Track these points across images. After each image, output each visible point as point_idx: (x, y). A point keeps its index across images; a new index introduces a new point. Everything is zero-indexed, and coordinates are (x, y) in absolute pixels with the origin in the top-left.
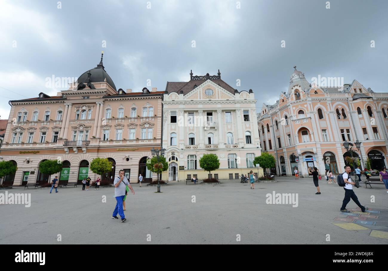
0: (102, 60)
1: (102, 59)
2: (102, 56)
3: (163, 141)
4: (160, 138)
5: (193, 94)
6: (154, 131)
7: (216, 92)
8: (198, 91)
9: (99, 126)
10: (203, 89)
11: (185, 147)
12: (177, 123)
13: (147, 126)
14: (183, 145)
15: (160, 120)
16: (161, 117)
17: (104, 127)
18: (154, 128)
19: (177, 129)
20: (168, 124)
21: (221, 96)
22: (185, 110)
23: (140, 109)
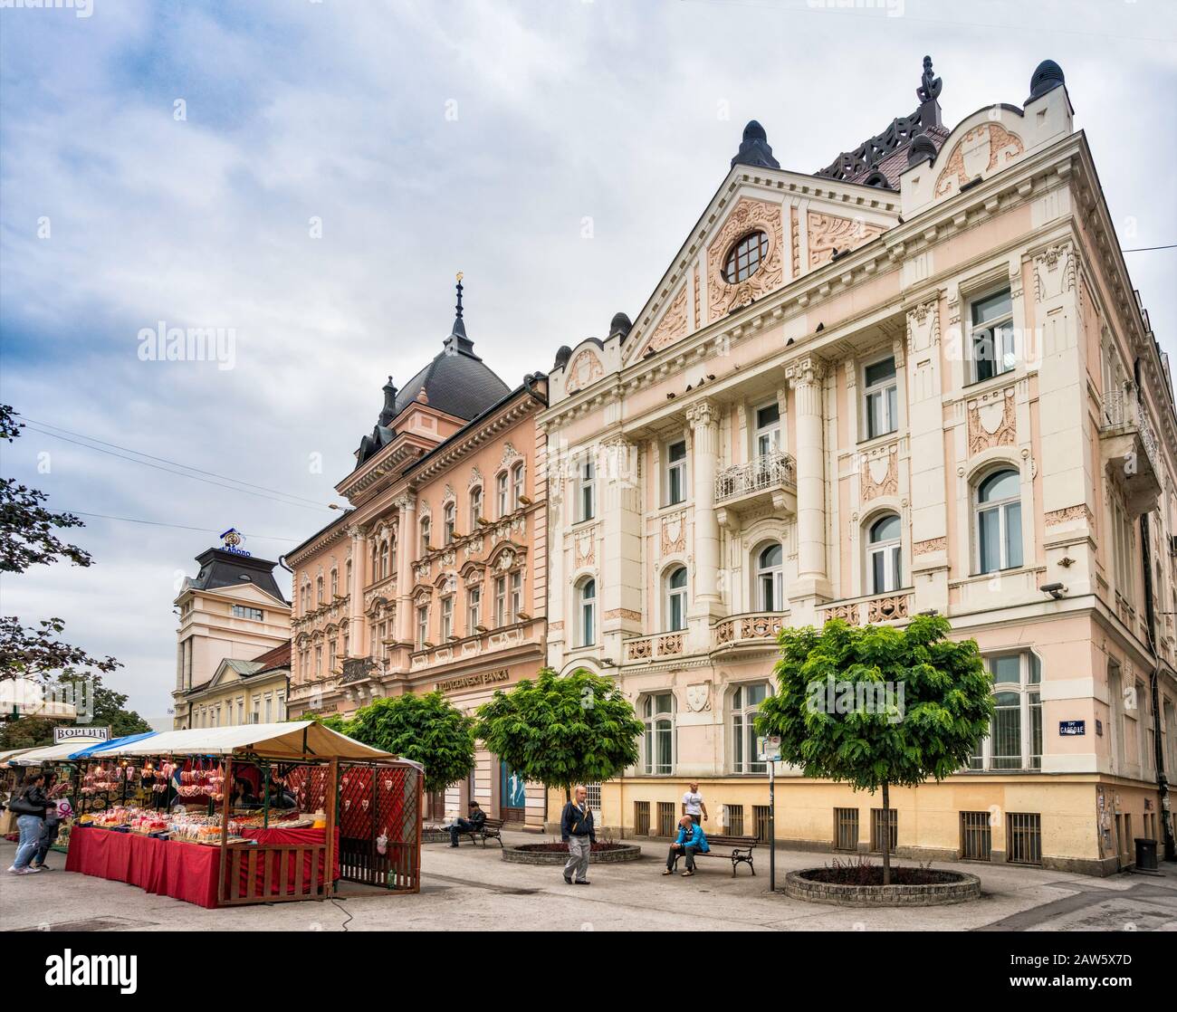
0: (459, 315)
1: (459, 308)
2: (459, 296)
3: (550, 626)
4: (543, 615)
5: (665, 315)
6: (525, 583)
7: (780, 237)
8: (686, 283)
9: (404, 598)
10: (714, 255)
11: (627, 646)
12: (596, 521)
13: (506, 563)
14: (618, 637)
15: (543, 522)
16: (545, 503)
17: (417, 597)
18: (525, 569)
19: (597, 553)
20: (565, 536)
21: (814, 247)
22: (628, 428)
23: (491, 485)
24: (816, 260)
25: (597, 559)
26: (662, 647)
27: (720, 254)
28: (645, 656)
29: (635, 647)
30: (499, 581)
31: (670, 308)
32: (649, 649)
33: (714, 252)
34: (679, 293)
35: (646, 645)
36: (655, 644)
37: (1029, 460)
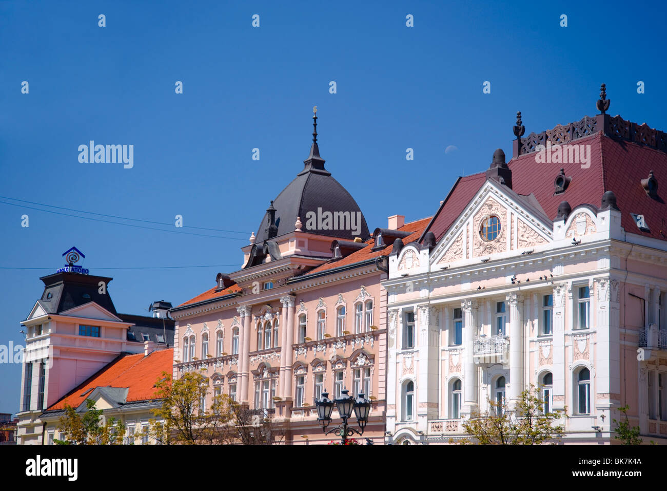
3: (388, 406)
4: (384, 399)
5: (452, 244)
6: (373, 377)
7: (506, 226)
8: (463, 231)
9: (287, 368)
10: (477, 221)
11: (430, 424)
12: (415, 350)
13: (361, 361)
14: (426, 418)
15: (384, 342)
16: (386, 331)
17: (297, 369)
18: (373, 368)
19: (415, 368)
20: (397, 354)
21: (520, 238)
22: (432, 302)
23: (351, 309)
24: (521, 244)
25: (415, 370)
26: (448, 427)
27: (480, 221)
28: (439, 431)
29: (434, 424)
30: (357, 372)
31: (455, 241)
32: (441, 427)
33: (477, 219)
34: (459, 235)
35: (440, 424)
36: (444, 425)
37: (593, 368)
